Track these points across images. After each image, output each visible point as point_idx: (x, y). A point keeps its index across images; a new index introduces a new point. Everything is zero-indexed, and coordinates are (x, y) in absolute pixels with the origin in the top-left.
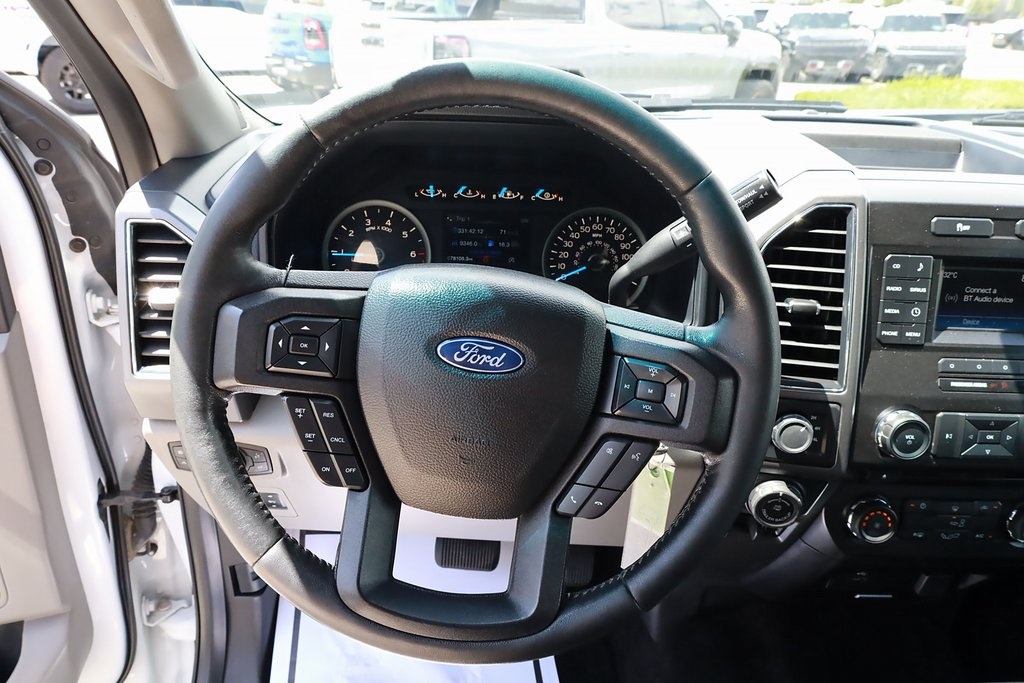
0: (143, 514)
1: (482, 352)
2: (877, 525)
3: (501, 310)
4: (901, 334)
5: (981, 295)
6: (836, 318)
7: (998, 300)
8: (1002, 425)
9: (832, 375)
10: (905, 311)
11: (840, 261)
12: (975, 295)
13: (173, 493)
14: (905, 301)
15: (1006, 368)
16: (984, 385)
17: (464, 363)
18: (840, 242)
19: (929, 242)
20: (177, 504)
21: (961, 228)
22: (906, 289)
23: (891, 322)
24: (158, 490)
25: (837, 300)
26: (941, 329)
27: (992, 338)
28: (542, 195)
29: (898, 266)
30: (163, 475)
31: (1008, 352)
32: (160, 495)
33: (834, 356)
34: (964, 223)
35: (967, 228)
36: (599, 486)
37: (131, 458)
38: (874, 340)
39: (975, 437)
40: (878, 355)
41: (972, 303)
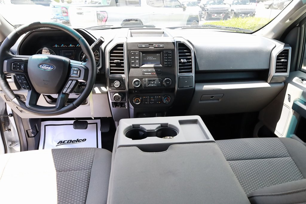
0: (6, 121)
1: (47, 66)
2: (137, 101)
3: (49, 60)
4: (135, 65)
5: (150, 58)
6: (123, 63)
7: (153, 59)
8: (154, 80)
9: (123, 73)
10: (135, 61)
11: (122, 53)
12: (149, 58)
13: (12, 115)
14: (135, 59)
15: (154, 70)
16: (151, 74)
17: (44, 68)
18: (122, 50)
19: (138, 49)
20: (13, 117)
21: (143, 46)
22: (135, 57)
23: (133, 63)
24: (8, 114)
25: (123, 60)
26: (143, 65)
27: (152, 65)
28: (78, 45)
29: (133, 53)
30: (9, 112)
31: (155, 68)
32: (9, 115)
33: (123, 70)
34: (144, 45)
35: (144, 46)
36: (68, 88)
37: (3, 109)
38: (130, 67)
39: (150, 83)
40: (131, 69)
41: (149, 60)
